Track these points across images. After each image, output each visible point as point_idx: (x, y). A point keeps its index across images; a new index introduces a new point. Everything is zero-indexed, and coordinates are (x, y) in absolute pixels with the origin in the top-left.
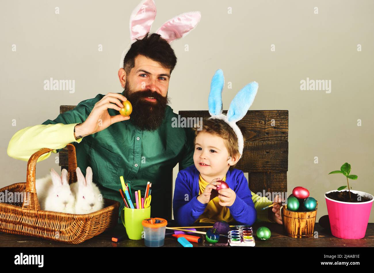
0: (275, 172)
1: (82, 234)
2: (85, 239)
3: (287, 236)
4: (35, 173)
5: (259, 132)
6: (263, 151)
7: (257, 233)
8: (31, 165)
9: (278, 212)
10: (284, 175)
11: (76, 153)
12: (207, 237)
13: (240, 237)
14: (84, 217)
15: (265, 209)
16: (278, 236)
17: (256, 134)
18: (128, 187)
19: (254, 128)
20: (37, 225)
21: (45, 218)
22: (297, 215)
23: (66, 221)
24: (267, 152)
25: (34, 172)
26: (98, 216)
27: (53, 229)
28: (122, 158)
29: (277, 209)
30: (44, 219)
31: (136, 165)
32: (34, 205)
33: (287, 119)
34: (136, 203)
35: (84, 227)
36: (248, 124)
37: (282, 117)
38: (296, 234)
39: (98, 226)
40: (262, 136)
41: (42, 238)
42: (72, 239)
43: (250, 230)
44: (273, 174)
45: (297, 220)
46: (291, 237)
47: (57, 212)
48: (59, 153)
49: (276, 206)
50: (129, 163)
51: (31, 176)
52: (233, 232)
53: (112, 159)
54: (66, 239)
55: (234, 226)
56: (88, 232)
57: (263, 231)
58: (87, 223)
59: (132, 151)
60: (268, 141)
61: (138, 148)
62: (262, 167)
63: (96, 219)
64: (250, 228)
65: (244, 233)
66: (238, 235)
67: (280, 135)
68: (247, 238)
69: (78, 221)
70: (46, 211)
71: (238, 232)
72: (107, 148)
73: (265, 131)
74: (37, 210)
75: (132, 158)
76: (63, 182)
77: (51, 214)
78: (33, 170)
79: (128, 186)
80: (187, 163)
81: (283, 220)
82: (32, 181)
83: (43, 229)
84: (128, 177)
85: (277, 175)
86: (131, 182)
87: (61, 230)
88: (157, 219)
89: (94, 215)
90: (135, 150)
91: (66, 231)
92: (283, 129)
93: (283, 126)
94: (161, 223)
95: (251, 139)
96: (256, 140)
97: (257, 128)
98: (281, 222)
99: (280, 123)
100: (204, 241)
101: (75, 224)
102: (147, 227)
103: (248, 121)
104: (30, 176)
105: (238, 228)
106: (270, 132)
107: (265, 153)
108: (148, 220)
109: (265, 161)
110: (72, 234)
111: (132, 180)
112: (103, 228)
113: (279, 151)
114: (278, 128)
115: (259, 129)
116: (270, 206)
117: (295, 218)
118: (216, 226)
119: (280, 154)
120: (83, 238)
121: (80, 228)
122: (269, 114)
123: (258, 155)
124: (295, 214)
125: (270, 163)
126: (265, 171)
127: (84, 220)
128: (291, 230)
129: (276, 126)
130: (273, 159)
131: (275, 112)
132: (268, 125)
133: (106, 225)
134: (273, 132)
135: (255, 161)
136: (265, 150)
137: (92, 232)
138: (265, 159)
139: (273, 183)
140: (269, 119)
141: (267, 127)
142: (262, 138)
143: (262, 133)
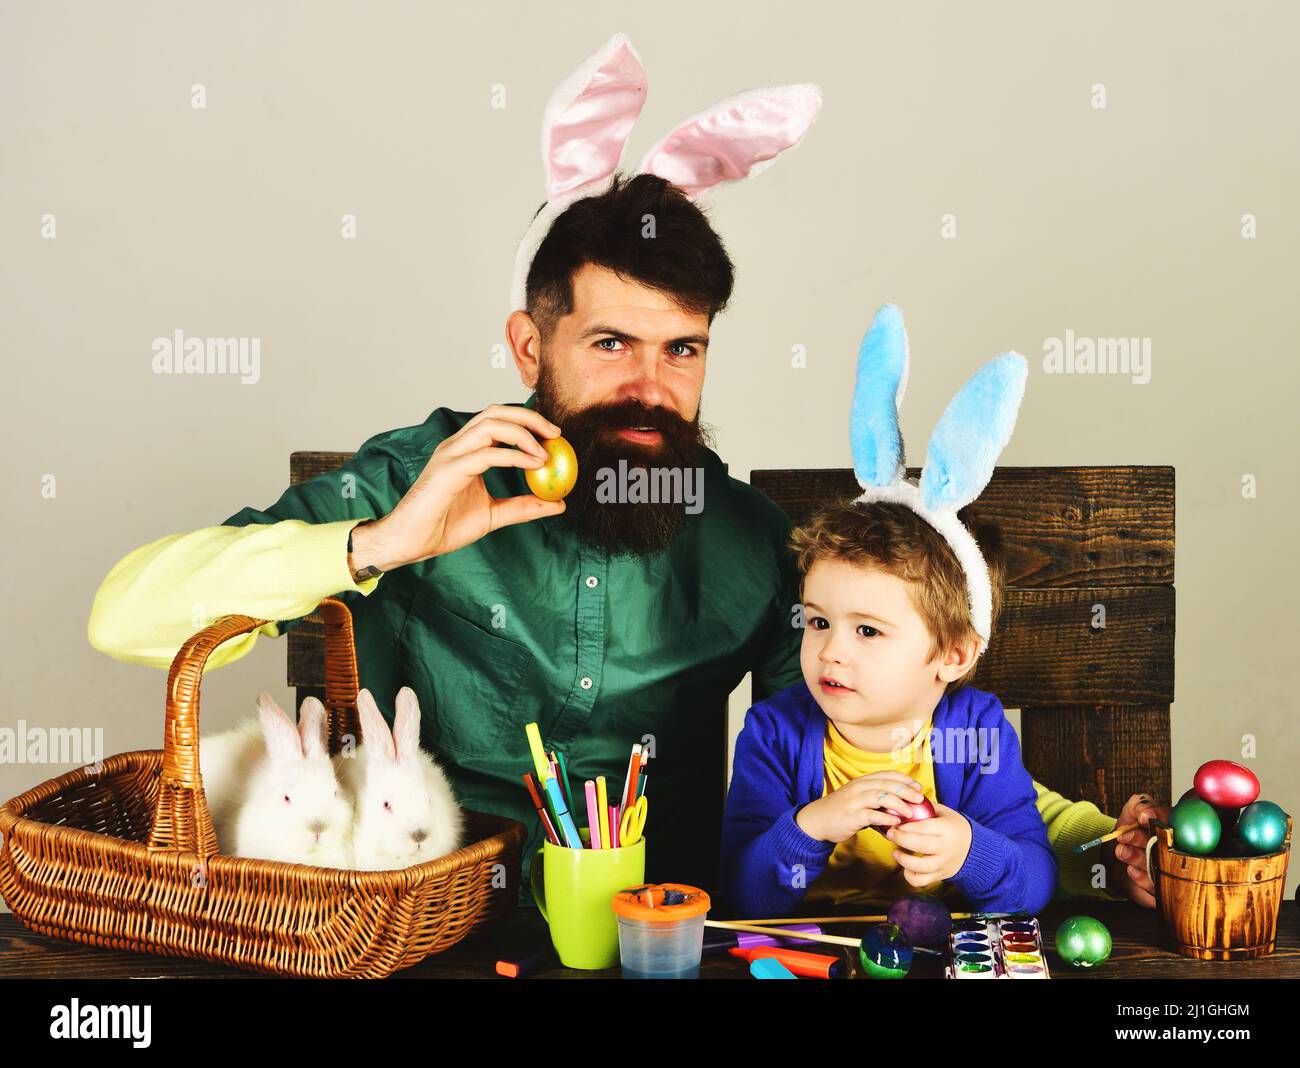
0: (1126, 707)
1: (380, 947)
2: (392, 967)
3: (1173, 952)
4: (198, 714)
5: (1063, 551)
6: (1076, 625)
7: (1058, 941)
8: (181, 680)
9: (1137, 862)
10: (1157, 717)
11: (355, 634)
12: (863, 955)
13: (992, 956)
14: (389, 881)
15: (1088, 850)
16: (1140, 951)
17: (1052, 558)
18: (558, 767)
19: (1041, 534)
20: (207, 915)
21: (238, 885)
22: (1210, 869)
23: (320, 898)
24: (1095, 630)
25: (195, 710)
26: (442, 876)
27: (270, 928)
28: (531, 655)
29: (1135, 847)
30: (234, 889)
31: (586, 683)
32: (196, 836)
33: (1168, 500)
34: (588, 826)
35: (389, 919)
36: (1020, 520)
37: (1151, 491)
38: (1209, 943)
39: (441, 917)
40: (1073, 565)
41: (228, 964)
42: (341, 966)
43: (1031, 929)
44: (1115, 712)
45: (1211, 891)
46: (1189, 957)
47: (282, 865)
48: (286, 635)
49: (1131, 836)
50: (560, 671)
51: (183, 723)
52: (964, 937)
53: (491, 660)
54: (319, 967)
55: (969, 916)
56: (403, 939)
57: (1082, 932)
58: (401, 904)
59: (568, 628)
60: (1095, 586)
61: (591, 618)
62: (1076, 688)
63: (436, 888)
64: (1031, 923)
65: (1007, 943)
66: (985, 948)
67: (1144, 564)
68: (1019, 961)
69: (364, 899)
71: (984, 937)
72: (474, 616)
73: (1083, 547)
74: (207, 855)
75: (570, 656)
76: (307, 745)
77: (261, 869)
78: (188, 699)
79: (556, 761)
80: (781, 671)
81: (1157, 891)
82: (185, 742)
83: (231, 930)
84: (555, 729)
85: (1130, 720)
86: (568, 748)
87: (298, 932)
88: (670, 887)
89: (427, 873)
90: (579, 627)
91: (318, 935)
92: (1155, 538)
93: (1156, 528)
94: (689, 904)
95: (1031, 577)
96: (1052, 581)
97: (1054, 535)
98: (1150, 900)
99: (1144, 518)
100: (854, 972)
101: (353, 908)
102: (631, 917)
103: (1021, 509)
104: (177, 725)
105: (983, 922)
106: (1104, 550)
107: (1085, 633)
108: (636, 893)
109: (1085, 662)
110: (340, 947)
111: (571, 741)
112: (463, 925)
113: (1140, 622)
114: (1135, 536)
115: (1061, 539)
116: (1106, 838)
117: (1204, 883)
118: (901, 915)
119: (1142, 635)
120: (384, 963)
121: (374, 922)
122: (1101, 481)
123: (1057, 642)
124: (1205, 867)
125: (1103, 670)
126: (1087, 702)
127: (387, 893)
128: (1190, 928)
129: (1129, 529)
130: (1117, 655)
131: (1125, 474)
132: (1098, 523)
133: (472, 912)
134: (1117, 551)
135: (1047, 662)
136: (1085, 622)
137: (417, 941)
138: (1086, 654)
139: (1116, 749)
140: (1102, 499)
141: (1093, 530)
142: (1075, 573)
143: (1072, 555)
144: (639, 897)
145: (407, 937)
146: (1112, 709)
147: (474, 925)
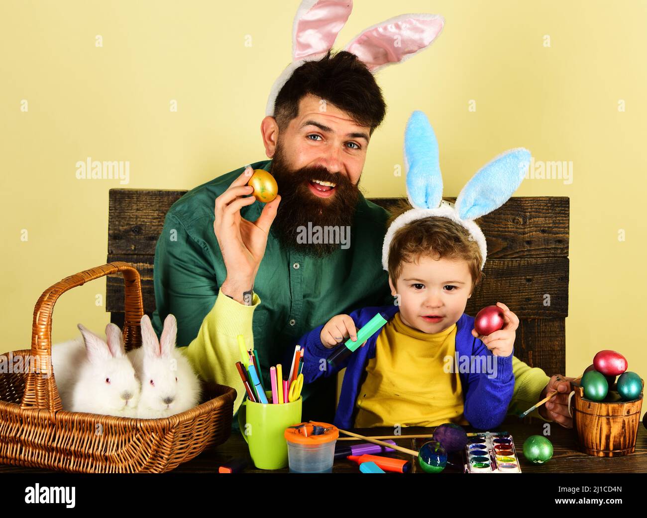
0: (543, 319)
1: (153, 462)
3: (583, 452)
4: (50, 332)
5: (513, 240)
6: (520, 277)
7: (524, 449)
8: (41, 313)
10: (559, 324)
13: (489, 458)
14: (159, 424)
16: (565, 453)
17: (508, 244)
18: (254, 358)
19: (502, 232)
20: (55, 445)
21: (73, 427)
22: (604, 409)
23: (120, 435)
24: (529, 280)
25: (49, 330)
26: (189, 420)
27: (91, 451)
30: (71, 430)
32: (49, 400)
33: (566, 214)
34: (271, 390)
35: (159, 445)
36: (492, 224)
37: (558, 209)
38: (602, 448)
39: (189, 443)
40: (518, 247)
41: (66, 471)
43: (509, 441)
44: (538, 322)
45: (604, 420)
46: (591, 455)
47: (99, 416)
51: (42, 337)
52: (473, 447)
55: (476, 434)
56: (167, 457)
57: (538, 444)
58: (165, 436)
60: (529, 258)
62: (519, 310)
63: (186, 427)
64: (509, 438)
65: (497, 450)
66: (485, 453)
67: (554, 246)
68: (504, 461)
69: (145, 435)
70: (76, 413)
71: (484, 447)
73: (523, 238)
74: (55, 410)
76: (114, 350)
77: (87, 419)
78: (45, 323)
79: (253, 355)
82: (43, 348)
83: (68, 453)
85: (545, 326)
87: (107, 454)
88: (317, 424)
89: (181, 420)
91: (118, 455)
92: (560, 233)
93: (560, 228)
94: (327, 434)
95: (497, 253)
96: (507, 255)
97: (509, 232)
99: (554, 223)
101: (138, 440)
102: (295, 441)
103: (492, 218)
104: (38, 338)
105: (483, 438)
106: (534, 239)
107: (524, 282)
108: (298, 427)
109: (524, 297)
110: (131, 462)
112: (200, 446)
113: (552, 276)
114: (549, 233)
115: (512, 234)
117: (600, 416)
118: (440, 436)
119: (553, 283)
121: (150, 448)
122: (532, 204)
123: (510, 286)
124: (601, 408)
125: (533, 301)
126: (525, 317)
127: (158, 431)
128: (592, 440)
129: (547, 229)
130: (540, 293)
131: (545, 200)
132: (531, 226)
133: (206, 439)
134: (540, 240)
135: (505, 296)
136: (524, 276)
137: (175, 457)
138: (524, 293)
139: (538, 340)
140: (533, 213)
141: (529, 229)
142: (519, 251)
143: (518, 242)
144: (299, 430)
145: (169, 455)
146: (536, 321)
147: (207, 445)
